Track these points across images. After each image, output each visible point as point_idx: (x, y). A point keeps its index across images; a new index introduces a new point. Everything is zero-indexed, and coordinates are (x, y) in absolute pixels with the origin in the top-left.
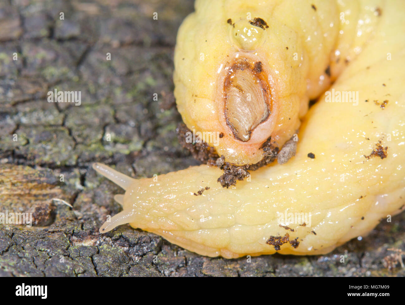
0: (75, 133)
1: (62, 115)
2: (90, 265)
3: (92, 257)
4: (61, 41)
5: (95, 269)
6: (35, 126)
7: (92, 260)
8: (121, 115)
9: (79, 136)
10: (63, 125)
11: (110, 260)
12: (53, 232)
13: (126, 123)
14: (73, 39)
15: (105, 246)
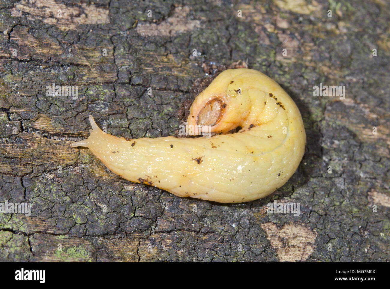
0: (133, 133)
1: (129, 123)
2: (130, 200)
3: (131, 196)
4: (133, 85)
5: (132, 202)
6: (116, 127)
7: (131, 198)
8: (155, 126)
9: (134, 134)
10: (128, 128)
11: (139, 199)
12: (116, 181)
13: (157, 129)
14: (139, 85)
15: (138, 191)
